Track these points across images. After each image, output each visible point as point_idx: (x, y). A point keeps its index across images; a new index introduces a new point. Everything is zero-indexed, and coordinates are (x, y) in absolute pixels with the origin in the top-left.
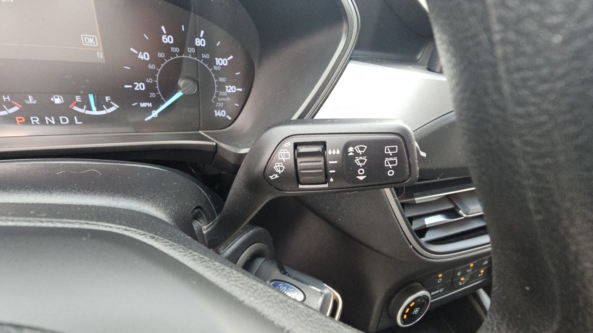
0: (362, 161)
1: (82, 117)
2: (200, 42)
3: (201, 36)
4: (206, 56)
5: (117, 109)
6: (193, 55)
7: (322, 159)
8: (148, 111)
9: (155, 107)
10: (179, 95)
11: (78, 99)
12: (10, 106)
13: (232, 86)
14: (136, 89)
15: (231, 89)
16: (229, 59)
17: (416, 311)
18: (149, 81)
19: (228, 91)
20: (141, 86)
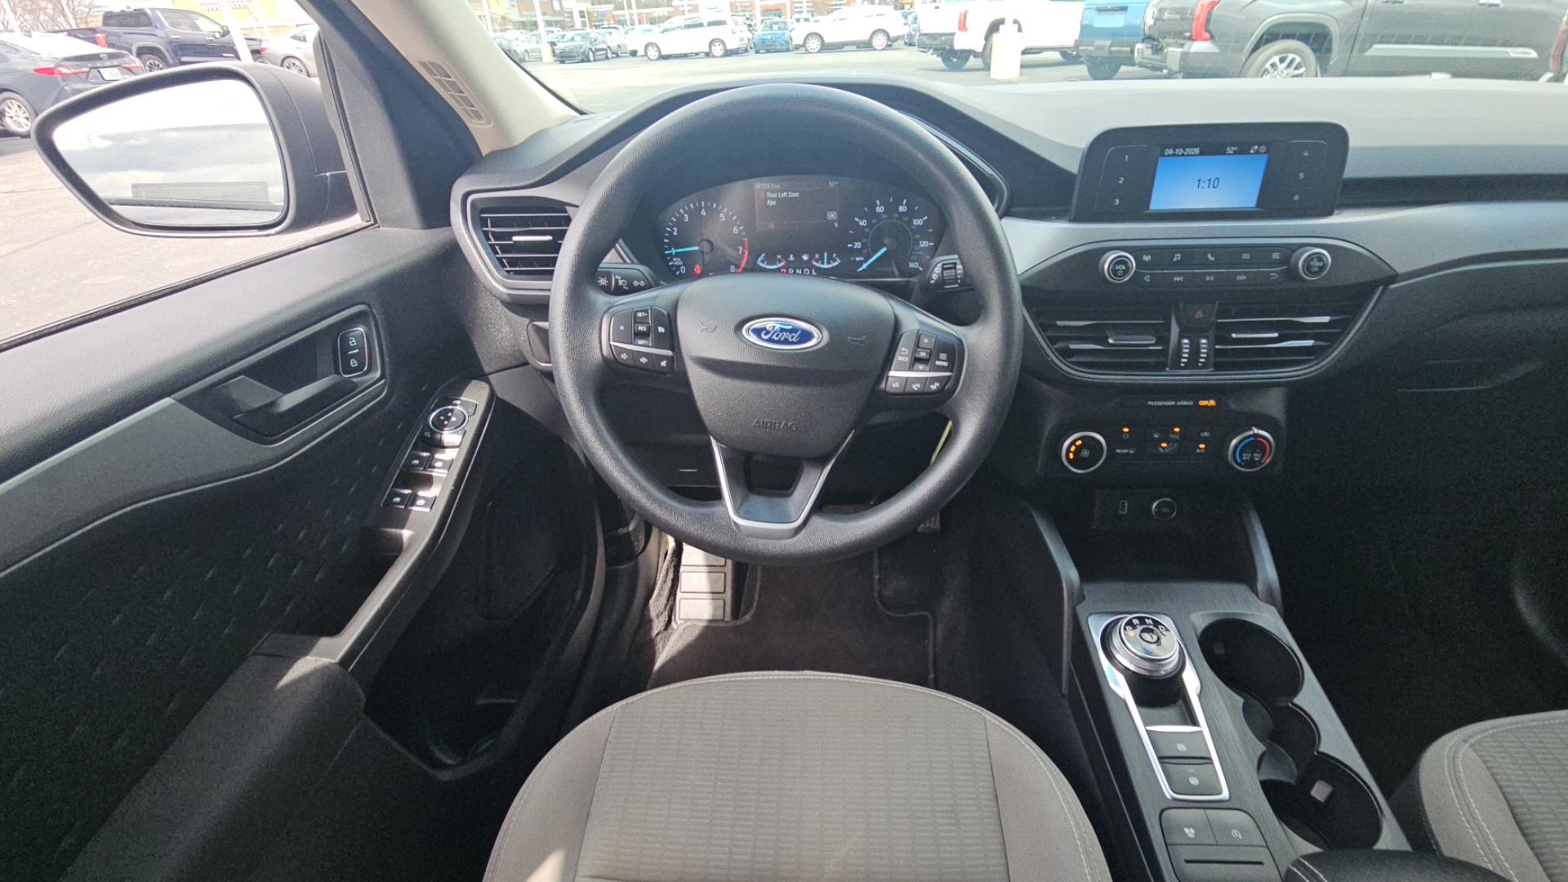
1: (818, 270)
2: (902, 209)
3: (904, 204)
4: (907, 219)
5: (839, 264)
6: (897, 219)
7: (954, 270)
8: (861, 263)
9: (865, 261)
10: (884, 250)
11: (817, 256)
12: (780, 261)
13: (925, 241)
14: (855, 247)
15: (924, 244)
16: (924, 219)
17: (1085, 453)
18: (864, 240)
19: (921, 245)
20: (858, 245)
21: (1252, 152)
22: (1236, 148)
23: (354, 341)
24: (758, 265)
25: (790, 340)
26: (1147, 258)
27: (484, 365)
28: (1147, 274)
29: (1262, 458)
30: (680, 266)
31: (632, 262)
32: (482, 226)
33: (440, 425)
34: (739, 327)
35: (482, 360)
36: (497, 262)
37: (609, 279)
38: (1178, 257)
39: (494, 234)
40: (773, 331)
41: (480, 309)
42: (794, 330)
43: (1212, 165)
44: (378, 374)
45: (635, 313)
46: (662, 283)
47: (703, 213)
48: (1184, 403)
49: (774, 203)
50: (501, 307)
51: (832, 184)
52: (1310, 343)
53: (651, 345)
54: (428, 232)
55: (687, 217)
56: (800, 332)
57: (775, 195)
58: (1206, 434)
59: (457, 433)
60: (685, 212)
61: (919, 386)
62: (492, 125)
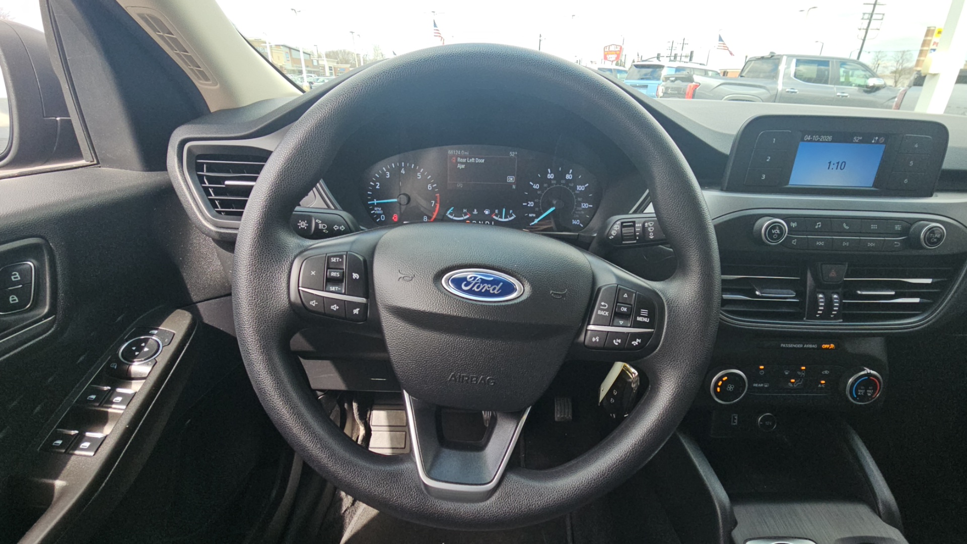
0: (651, 229)
1: (497, 222)
2: (569, 177)
3: (570, 172)
4: (572, 185)
5: (515, 218)
6: (564, 184)
7: (633, 228)
8: (533, 219)
9: (537, 217)
10: (552, 210)
11: (497, 211)
12: (466, 214)
13: (585, 203)
14: (529, 205)
15: (585, 206)
16: (586, 186)
17: (730, 388)
18: (536, 200)
19: (583, 207)
20: (531, 204)
21: (873, 142)
22: (861, 138)
23: (18, 275)
24: (447, 216)
25: (491, 292)
26: (794, 225)
27: (192, 294)
28: (794, 238)
29: (872, 395)
30: (381, 214)
31: (336, 208)
32: (197, 171)
33: (130, 356)
34: (439, 276)
35: (190, 290)
36: (208, 202)
37: (309, 222)
38: (819, 225)
39: (209, 178)
40: (474, 282)
41: (192, 244)
42: (495, 282)
43: (840, 151)
44: (46, 310)
45: (329, 258)
46: (362, 228)
47: (403, 171)
48: (811, 346)
49: (463, 166)
50: (213, 244)
51: (512, 154)
52: (917, 300)
53: (343, 291)
54: (146, 174)
55: (388, 175)
56: (501, 284)
57: (464, 160)
58: (826, 372)
59: (147, 364)
60: (388, 170)
61: (619, 341)
62: (218, 86)
